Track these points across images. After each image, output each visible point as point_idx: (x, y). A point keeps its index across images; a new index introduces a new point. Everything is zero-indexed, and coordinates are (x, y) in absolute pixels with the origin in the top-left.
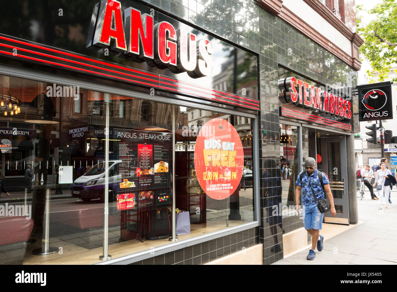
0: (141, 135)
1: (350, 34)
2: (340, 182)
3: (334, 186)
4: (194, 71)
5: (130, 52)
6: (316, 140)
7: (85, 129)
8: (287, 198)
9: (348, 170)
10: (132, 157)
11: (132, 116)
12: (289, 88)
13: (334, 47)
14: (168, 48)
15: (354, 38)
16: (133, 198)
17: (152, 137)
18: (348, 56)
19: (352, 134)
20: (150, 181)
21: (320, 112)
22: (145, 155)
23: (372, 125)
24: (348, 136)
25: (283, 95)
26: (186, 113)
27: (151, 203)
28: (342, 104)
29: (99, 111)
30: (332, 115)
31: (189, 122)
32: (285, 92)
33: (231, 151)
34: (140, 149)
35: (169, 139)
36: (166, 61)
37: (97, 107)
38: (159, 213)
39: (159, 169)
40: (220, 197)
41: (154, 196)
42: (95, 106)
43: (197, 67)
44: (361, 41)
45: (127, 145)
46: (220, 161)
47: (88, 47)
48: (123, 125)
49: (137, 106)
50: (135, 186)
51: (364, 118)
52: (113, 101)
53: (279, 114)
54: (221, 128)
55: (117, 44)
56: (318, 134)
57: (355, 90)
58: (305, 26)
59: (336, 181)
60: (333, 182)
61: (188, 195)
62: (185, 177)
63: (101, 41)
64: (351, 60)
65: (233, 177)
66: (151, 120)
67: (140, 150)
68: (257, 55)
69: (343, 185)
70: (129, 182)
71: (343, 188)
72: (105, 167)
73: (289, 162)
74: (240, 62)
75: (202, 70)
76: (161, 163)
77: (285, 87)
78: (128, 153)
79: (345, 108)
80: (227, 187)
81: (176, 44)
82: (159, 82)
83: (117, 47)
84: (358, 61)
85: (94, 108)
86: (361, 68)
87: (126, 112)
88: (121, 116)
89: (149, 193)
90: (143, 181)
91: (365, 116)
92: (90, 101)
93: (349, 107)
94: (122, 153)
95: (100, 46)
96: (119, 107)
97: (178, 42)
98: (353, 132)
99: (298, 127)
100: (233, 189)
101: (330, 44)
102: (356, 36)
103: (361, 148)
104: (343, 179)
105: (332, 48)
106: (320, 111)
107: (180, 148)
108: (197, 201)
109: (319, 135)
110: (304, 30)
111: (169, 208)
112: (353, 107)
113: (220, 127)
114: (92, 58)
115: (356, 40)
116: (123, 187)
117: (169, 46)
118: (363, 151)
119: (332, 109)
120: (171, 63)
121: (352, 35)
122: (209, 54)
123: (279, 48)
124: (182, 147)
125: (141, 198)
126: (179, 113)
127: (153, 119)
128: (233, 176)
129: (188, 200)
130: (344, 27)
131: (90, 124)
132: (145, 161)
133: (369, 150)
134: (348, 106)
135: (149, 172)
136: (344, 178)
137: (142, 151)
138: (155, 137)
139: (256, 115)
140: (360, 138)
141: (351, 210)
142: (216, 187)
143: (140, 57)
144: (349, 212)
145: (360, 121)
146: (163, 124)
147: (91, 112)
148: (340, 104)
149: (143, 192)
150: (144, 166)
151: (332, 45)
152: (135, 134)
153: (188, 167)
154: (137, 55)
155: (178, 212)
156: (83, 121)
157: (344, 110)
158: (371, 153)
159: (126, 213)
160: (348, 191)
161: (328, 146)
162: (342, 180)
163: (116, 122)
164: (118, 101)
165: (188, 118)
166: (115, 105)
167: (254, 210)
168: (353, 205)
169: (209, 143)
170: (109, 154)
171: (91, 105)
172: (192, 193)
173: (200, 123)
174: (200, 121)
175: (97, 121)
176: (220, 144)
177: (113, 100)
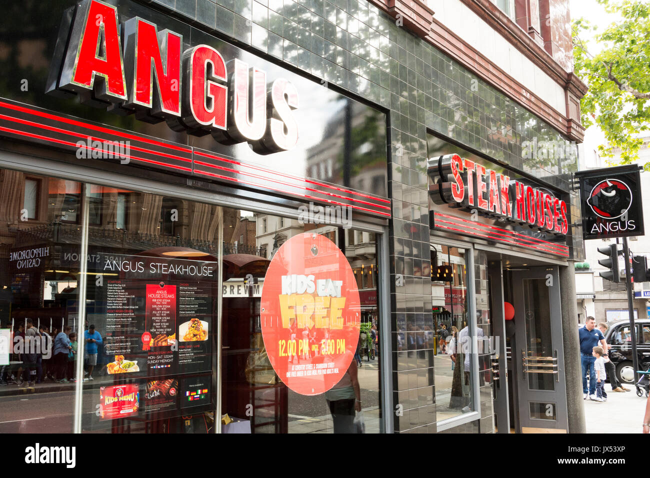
0: (152, 265)
1: (563, 76)
2: (549, 358)
3: (540, 365)
4: (261, 141)
5: (134, 102)
6: (502, 276)
7: (46, 251)
8: (451, 391)
9: (563, 333)
10: (134, 311)
11: (141, 226)
12: (449, 175)
13: (533, 99)
14: (210, 95)
15: (569, 83)
16: (133, 394)
17: (176, 270)
18: (560, 115)
19: (571, 264)
20: (169, 358)
21: (509, 221)
22: (161, 306)
23: (609, 247)
24: (562, 268)
25: (438, 188)
26: (254, 220)
27: (172, 403)
28: (549, 206)
29: (75, 214)
30: (531, 226)
31: (258, 238)
32: (440, 183)
33: (335, 297)
34: (150, 293)
35: (210, 273)
36: (206, 121)
37: (70, 207)
38: (189, 424)
39: (189, 334)
40: (313, 390)
41: (178, 390)
42: (66, 206)
43: (268, 133)
44: (582, 87)
45: (125, 285)
46: (313, 317)
47: (48, 91)
48: (123, 244)
49: (152, 206)
50: (138, 370)
51: (591, 232)
52: (103, 196)
53: (428, 226)
54: (315, 252)
55: (107, 86)
56: (508, 263)
57: (574, 180)
58: (477, 58)
59: (542, 355)
60: (538, 358)
61: (251, 386)
62: (245, 350)
63: (75, 80)
64: (566, 124)
65: (339, 349)
66: (181, 234)
67: (151, 296)
68: (386, 111)
69: (556, 364)
70: (126, 362)
71: (556, 369)
72: (77, 330)
73: (455, 319)
74: (358, 122)
75: (278, 138)
76: (194, 321)
77: (440, 172)
78: (126, 302)
79: (557, 215)
80: (326, 369)
81: (226, 88)
82: (191, 161)
83: (108, 93)
84: (579, 126)
85: (63, 210)
86: (585, 138)
87: (131, 216)
88: (119, 225)
89: (167, 384)
90: (156, 359)
91: (593, 230)
92: (55, 196)
93: (564, 212)
94: (113, 303)
95: (73, 90)
96: (114, 208)
97: (230, 84)
98: (571, 259)
99: (467, 250)
100: (338, 373)
101: (524, 92)
102: (573, 78)
103: (591, 291)
104: (556, 352)
105: (530, 101)
106: (508, 219)
107: (239, 290)
108: (270, 399)
109: (508, 265)
110: (476, 66)
111: (209, 414)
112: (572, 212)
113: (313, 250)
114: (58, 115)
115: (574, 86)
116: (113, 372)
117: (212, 92)
118: (595, 297)
119: (532, 216)
120: (215, 125)
121: (566, 76)
122: (292, 108)
123: (428, 99)
124: (242, 289)
125: (152, 394)
126: (238, 220)
127: (184, 231)
128: (338, 347)
129: (251, 396)
130: (550, 62)
131: (55, 241)
132: (161, 319)
133: (606, 294)
134: (562, 211)
135: (168, 340)
136: (557, 350)
137: (155, 299)
138: (181, 269)
139: (384, 226)
140: (589, 271)
141: (572, 413)
142: (304, 370)
143: (154, 113)
144: (569, 417)
145: (585, 239)
146: (205, 241)
147: (57, 216)
148: (547, 207)
149: (155, 382)
150: (158, 328)
151: (528, 94)
152: (140, 265)
153: (251, 330)
154: (149, 109)
155: (227, 422)
156: (41, 236)
157: (553, 217)
158: (610, 300)
159: (123, 424)
160: (566, 376)
161: (525, 286)
162: (553, 353)
163: (109, 237)
164: (114, 196)
165: (255, 231)
166: (108, 204)
167: (381, 415)
168: (575, 404)
169: (291, 283)
170: (87, 304)
171: (58, 204)
172: (258, 383)
173: (279, 240)
174: (280, 237)
175: (70, 234)
176: (313, 283)
177: (103, 194)
